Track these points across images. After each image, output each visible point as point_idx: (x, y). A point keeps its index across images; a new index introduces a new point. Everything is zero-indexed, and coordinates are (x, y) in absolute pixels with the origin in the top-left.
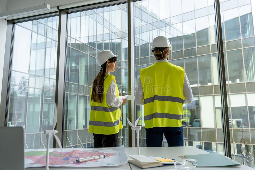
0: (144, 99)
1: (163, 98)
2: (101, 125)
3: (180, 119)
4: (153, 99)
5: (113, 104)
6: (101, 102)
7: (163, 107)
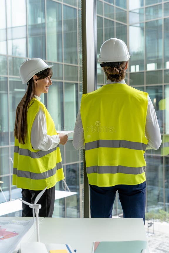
0: (85, 143)
1: (113, 144)
2: (26, 176)
3: (140, 173)
4: (98, 144)
5: (41, 147)
6: (24, 143)
7: (112, 157)
